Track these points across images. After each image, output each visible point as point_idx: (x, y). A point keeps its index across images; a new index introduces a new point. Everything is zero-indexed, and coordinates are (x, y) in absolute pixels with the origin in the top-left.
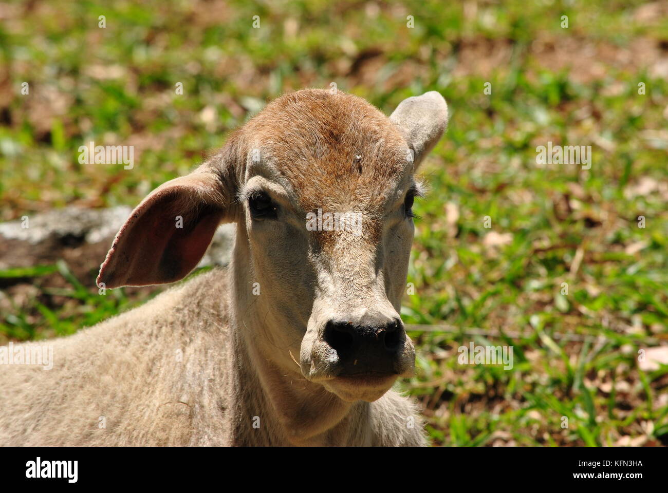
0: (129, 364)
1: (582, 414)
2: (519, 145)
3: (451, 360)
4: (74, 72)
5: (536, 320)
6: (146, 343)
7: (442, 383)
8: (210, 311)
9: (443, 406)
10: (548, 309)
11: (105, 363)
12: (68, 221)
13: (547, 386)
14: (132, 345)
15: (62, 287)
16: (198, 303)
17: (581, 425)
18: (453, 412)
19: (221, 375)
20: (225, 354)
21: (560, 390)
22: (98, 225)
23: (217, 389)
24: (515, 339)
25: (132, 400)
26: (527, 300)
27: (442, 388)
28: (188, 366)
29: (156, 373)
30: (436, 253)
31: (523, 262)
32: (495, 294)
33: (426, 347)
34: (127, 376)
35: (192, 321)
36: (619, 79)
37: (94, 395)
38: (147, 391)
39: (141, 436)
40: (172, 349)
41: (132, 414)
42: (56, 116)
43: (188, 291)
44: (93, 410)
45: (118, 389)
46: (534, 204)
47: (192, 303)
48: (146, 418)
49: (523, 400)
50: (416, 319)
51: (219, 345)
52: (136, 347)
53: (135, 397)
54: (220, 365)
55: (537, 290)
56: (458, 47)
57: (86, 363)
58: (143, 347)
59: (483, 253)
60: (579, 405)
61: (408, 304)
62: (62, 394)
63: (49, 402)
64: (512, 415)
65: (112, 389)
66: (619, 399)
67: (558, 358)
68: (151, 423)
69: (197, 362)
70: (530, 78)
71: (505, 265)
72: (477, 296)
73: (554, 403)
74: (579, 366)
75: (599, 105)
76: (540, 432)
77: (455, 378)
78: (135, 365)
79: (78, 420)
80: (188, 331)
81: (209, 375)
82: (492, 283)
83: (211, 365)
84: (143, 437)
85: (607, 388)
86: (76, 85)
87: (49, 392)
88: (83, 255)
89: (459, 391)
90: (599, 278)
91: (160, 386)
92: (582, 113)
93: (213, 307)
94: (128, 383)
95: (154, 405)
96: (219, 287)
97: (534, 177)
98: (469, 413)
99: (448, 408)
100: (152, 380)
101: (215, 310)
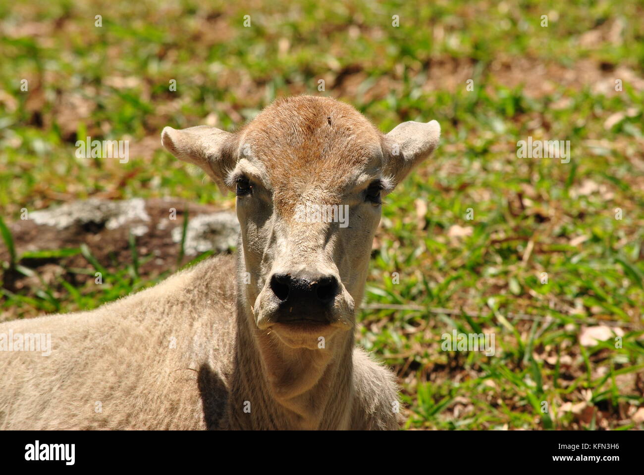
0: (142, 337)
1: (530, 383)
2: (479, 150)
3: (419, 335)
4: (97, 82)
5: (492, 301)
6: (158, 320)
7: (411, 355)
8: (217, 291)
9: (411, 375)
10: (503, 292)
11: (121, 336)
12: (91, 211)
13: (501, 359)
14: (145, 321)
15: (85, 267)
16: (207, 284)
17: (530, 392)
18: (420, 380)
19: (225, 346)
20: (228, 328)
21: (512, 362)
22: (116, 215)
23: (221, 357)
24: (474, 317)
25: (145, 368)
26: (484, 284)
27: (411, 359)
28: (196, 338)
29: (167, 345)
30: (407, 242)
31: (483, 251)
32: (457, 279)
33: (398, 324)
34: (141, 347)
35: (201, 300)
36: (565, 95)
37: (112, 364)
38: (158, 360)
39: (156, 398)
40: (180, 324)
41: (146, 380)
42: (80, 119)
43: (198, 274)
44: (112, 375)
45: (133, 359)
46: (492, 201)
47: (201, 284)
48: (158, 383)
49: (480, 370)
50: (390, 299)
51: (223, 319)
52: (149, 322)
53: (148, 366)
54: (223, 336)
55: (494, 276)
56: (427, 65)
57: (105, 337)
58: (155, 323)
59: (448, 243)
60: (528, 375)
61: (383, 286)
62: (85, 361)
63: (73, 368)
64: (470, 383)
65: (127, 359)
66: (563, 370)
67: (511, 334)
68: (164, 388)
69: (204, 334)
70: (489, 92)
71: (466, 253)
72: (442, 280)
73: (507, 372)
74: (529, 342)
75: (549, 117)
76: (494, 398)
77: (422, 351)
78: (148, 338)
79: (99, 383)
80: (197, 309)
81: (214, 346)
82: (455, 269)
83: (216, 336)
84: (157, 399)
85: (552, 360)
86: (98, 94)
87: (74, 360)
88: (102, 240)
89: (425, 361)
90: (547, 266)
91: (169, 356)
92: (534, 124)
93: (220, 288)
94: (141, 354)
95: (165, 372)
96: (225, 271)
97: (492, 178)
98: (434, 381)
99: (415, 376)
100: (162, 351)
101: (222, 291)
